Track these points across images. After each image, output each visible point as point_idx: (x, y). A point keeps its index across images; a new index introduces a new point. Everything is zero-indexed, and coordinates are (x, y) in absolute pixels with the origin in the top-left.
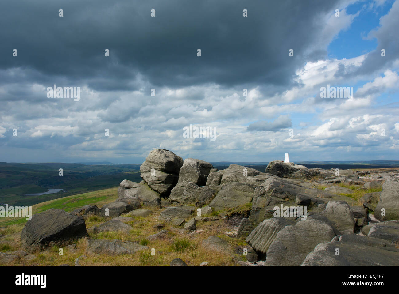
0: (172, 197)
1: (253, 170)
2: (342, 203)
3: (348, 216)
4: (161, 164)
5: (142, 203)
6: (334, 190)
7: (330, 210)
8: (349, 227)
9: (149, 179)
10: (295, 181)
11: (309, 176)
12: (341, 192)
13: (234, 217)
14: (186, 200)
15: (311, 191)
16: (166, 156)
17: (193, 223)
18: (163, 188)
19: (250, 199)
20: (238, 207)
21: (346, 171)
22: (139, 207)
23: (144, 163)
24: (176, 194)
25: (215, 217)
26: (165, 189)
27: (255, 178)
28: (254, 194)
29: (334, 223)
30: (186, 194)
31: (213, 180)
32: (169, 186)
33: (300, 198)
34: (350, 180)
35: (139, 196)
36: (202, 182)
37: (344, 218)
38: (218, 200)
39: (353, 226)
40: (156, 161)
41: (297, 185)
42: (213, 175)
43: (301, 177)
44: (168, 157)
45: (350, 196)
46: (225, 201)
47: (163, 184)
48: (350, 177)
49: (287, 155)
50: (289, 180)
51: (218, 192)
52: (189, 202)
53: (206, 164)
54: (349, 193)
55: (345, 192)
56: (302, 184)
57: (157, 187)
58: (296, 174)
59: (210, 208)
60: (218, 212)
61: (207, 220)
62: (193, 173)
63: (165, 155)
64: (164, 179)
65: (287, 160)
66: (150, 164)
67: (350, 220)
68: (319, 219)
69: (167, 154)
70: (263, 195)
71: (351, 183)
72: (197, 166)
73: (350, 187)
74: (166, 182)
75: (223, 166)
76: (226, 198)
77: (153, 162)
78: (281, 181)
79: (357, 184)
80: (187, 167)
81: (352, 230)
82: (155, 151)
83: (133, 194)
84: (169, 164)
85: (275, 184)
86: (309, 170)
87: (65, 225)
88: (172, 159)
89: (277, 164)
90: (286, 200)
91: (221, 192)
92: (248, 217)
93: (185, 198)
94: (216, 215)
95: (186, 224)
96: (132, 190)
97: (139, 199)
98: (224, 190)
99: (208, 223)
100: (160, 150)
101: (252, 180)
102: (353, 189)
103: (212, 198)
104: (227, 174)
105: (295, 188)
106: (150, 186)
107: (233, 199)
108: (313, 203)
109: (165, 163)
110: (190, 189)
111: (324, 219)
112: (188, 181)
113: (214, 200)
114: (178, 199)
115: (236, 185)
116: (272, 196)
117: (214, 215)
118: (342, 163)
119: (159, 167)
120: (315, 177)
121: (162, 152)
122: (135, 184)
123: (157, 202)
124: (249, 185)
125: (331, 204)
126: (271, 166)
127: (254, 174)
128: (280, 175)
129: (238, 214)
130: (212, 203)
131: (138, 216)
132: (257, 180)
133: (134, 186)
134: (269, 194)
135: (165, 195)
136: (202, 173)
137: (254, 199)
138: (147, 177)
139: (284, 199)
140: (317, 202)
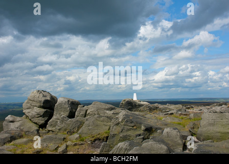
0: (49, 128)
1: (111, 106)
2: (175, 129)
3: (178, 138)
4: (40, 102)
5: (23, 133)
6: (169, 120)
7: (166, 134)
8: (179, 146)
9: (29, 114)
10: (141, 113)
11: (151, 110)
12: (173, 121)
13: (96, 142)
14: (59, 130)
15: (153, 121)
16: (44, 96)
17: (65, 148)
18: (41, 121)
19: (108, 127)
20: (99, 134)
21: (177, 106)
22: (21, 137)
23: (26, 101)
24: (51, 125)
25: (82, 142)
26: (43, 122)
27: (112, 112)
28: (111, 123)
29: (169, 144)
30: (60, 125)
31: (80, 114)
32: (46, 119)
33: (145, 126)
34: (180, 112)
35: (22, 128)
36: (72, 115)
37: (176, 140)
38: (84, 129)
39: (182, 146)
40: (36, 99)
41: (143, 116)
42: (80, 110)
43: (145, 111)
44: (46, 96)
45: (180, 124)
46: (89, 130)
47: (41, 118)
48: (180, 110)
49: (135, 95)
50: (137, 113)
51: (84, 123)
52: (61, 131)
53: (75, 102)
54: (179, 122)
55: (176, 121)
56: (146, 116)
57: (36, 120)
58: (141, 108)
59: (78, 135)
60: (84, 138)
61: (75, 145)
62: (65, 108)
63: (43, 95)
64: (42, 114)
65: (135, 98)
66: (31, 102)
67: (180, 141)
68: (158, 141)
69: (45, 94)
70: (118, 124)
71: (181, 114)
72: (68, 103)
73: (180, 117)
74: (43, 116)
75: (88, 103)
76: (90, 127)
77: (34, 101)
78: (131, 113)
79: (185, 115)
80: (61, 104)
81: (182, 149)
82: (35, 91)
83: (17, 126)
84: (46, 102)
85: (126, 116)
86: (151, 106)
88: (48, 98)
89: (128, 101)
90: (135, 128)
91: (87, 123)
92: (106, 141)
93: (59, 128)
94: (82, 140)
95: (59, 148)
96: (15, 123)
97: (22, 130)
98: (89, 121)
99: (77, 147)
100: (39, 91)
101: (110, 113)
102: (182, 119)
103: (79, 128)
104: (91, 109)
105: (141, 119)
106: (30, 120)
107: (95, 128)
108: (154, 130)
109: (43, 101)
110: (62, 121)
111: (162, 142)
112: (61, 115)
113: (81, 129)
114: (53, 129)
115: (98, 117)
116: (124, 125)
117: (81, 140)
118: (175, 100)
119: (38, 105)
120: (155, 111)
121: (41, 92)
122: (18, 118)
123: (36, 132)
124: (108, 117)
125: (166, 130)
126: (123, 102)
127: (111, 109)
128: (130, 109)
129: (100, 140)
130: (79, 131)
131: (20, 144)
132: (113, 113)
133: (17, 120)
134: (122, 124)
135: (43, 126)
136: (72, 108)
137: (111, 128)
138: (29, 112)
139: (133, 127)
140: (157, 129)
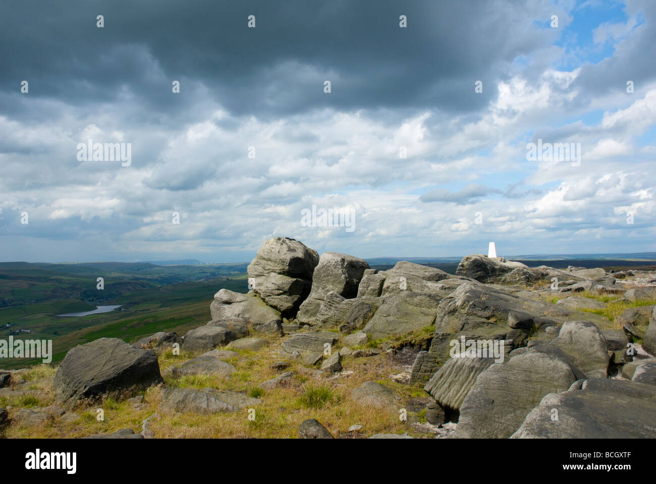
0: (301, 317)
1: (437, 271)
2: (588, 325)
3: (597, 347)
4: (283, 262)
5: (250, 327)
6: (573, 303)
7: (567, 337)
8: (599, 365)
9: (262, 288)
10: (507, 288)
11: (530, 280)
12: (584, 307)
13: (405, 350)
14: (324, 322)
15: (534, 305)
16: (290, 250)
17: (337, 361)
18: (285, 303)
19: (431, 319)
20: (411, 333)
21: (593, 271)
22: (246, 334)
23: (254, 261)
24: (307, 311)
25: (372, 351)
26: (290, 304)
27: (440, 284)
28: (438, 310)
29: (574, 359)
30: (325, 312)
31: (369, 288)
32: (296, 299)
33: (516, 317)
34: (600, 287)
35: (247, 316)
36: (350, 291)
37: (590, 350)
38: (377, 321)
39: (606, 365)
40: (273, 257)
41: (510, 294)
42: (369, 280)
43: (516, 282)
44: (294, 250)
45: (600, 313)
46: (389, 323)
47: (285, 296)
48: (599, 281)
49: (492, 246)
50: (497, 287)
51: (377, 308)
52: (329, 325)
53: (357, 262)
54: (599, 309)
55: (591, 306)
56: (518, 294)
57: (275, 301)
58: (507, 276)
59: (365, 335)
60: (378, 342)
61: (358, 355)
62: (336, 276)
63: (289, 247)
64: (287, 288)
65: (492, 254)
66: (264, 262)
67: (600, 354)
68: (548, 352)
69: (292, 245)
70: (453, 312)
71: (603, 291)
72: (342, 265)
73: (601, 297)
74: (290, 292)
75: (386, 265)
76: (391, 318)
77: (269, 260)
78: (484, 288)
79: (613, 292)
80: (326, 267)
81: (605, 371)
82: (272, 240)
83: (237, 312)
84: (295, 262)
85: (474, 294)
86: (530, 270)
87: (126, 364)
88: (300, 254)
89: (476, 261)
90: (492, 320)
91: (383, 308)
92: (427, 349)
93: (322, 318)
94: (374, 346)
95: (325, 362)
96: (233, 306)
97: (247, 321)
98: (387, 305)
99: (362, 360)
100: (279, 239)
101: (434, 287)
102: (606, 301)
103: (366, 319)
104: (397, 279)
105: (506, 301)
106: (264, 300)
107: (402, 320)
108: (537, 325)
109: (288, 260)
110: (330, 304)
111: (557, 353)
112: (328, 291)
113: (371, 322)
114: (311, 320)
115: (408, 296)
116: (468, 314)
117: (372, 346)
118: (585, 258)
119: (279, 268)
120: (540, 282)
121: (284, 242)
122: (239, 296)
123: (276, 325)
124: (430, 296)
125: (567, 327)
126: (465, 263)
127: (438, 278)
128: (480, 279)
129: (412, 345)
130: (368, 326)
131: (245, 350)
132: (443, 288)
133: (238, 300)
134: (463, 311)
135: (290, 313)
136: (350, 276)
137: (438, 320)
138: (260, 284)
139: (488, 318)
140: (544, 324)
